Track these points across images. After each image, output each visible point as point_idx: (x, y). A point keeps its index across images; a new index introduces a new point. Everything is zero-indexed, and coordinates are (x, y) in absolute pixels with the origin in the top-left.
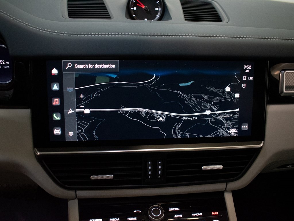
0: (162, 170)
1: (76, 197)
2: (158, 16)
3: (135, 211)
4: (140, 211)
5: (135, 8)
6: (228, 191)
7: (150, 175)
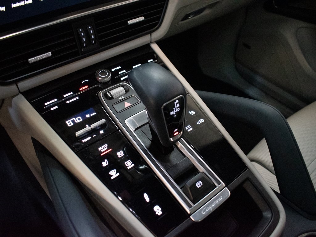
0: (94, 34)
1: (20, 93)
3: (83, 82)
4: (88, 80)
6: (154, 42)
7: (85, 42)
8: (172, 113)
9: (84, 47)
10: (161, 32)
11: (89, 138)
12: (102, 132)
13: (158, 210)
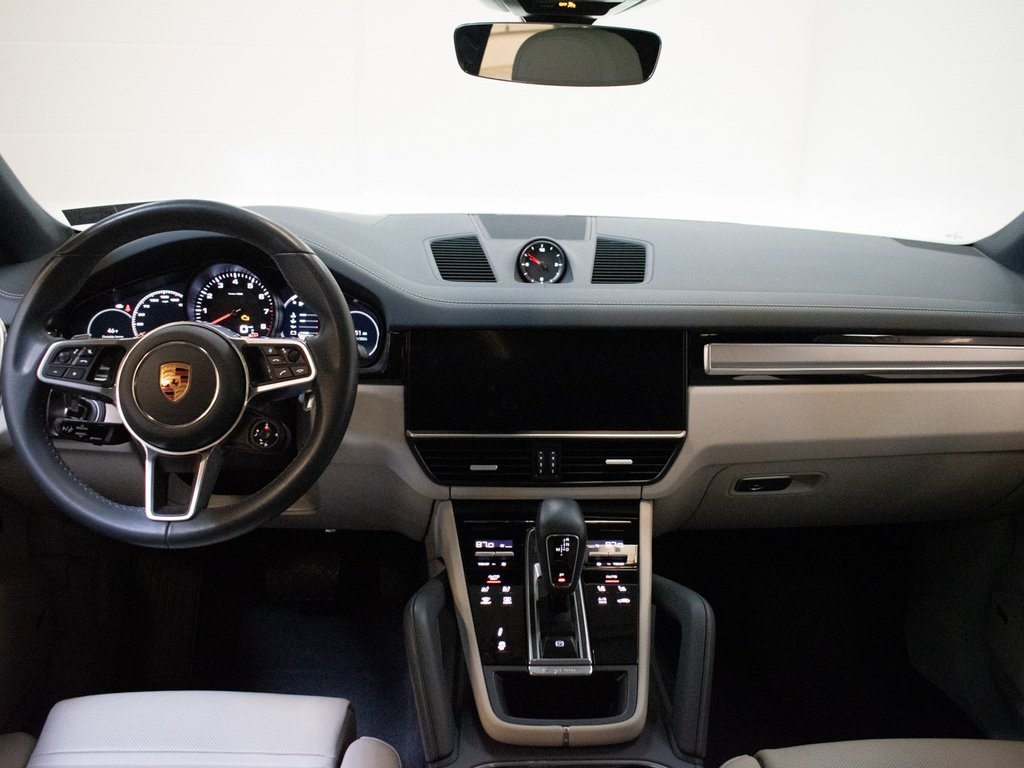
0: (556, 461)
1: (450, 499)
2: (558, 274)
5: (527, 264)
6: (647, 500)
7: (541, 461)
8: (558, 550)
9: (539, 474)
10: (651, 490)
11: (488, 564)
12: (504, 564)
13: (502, 646)
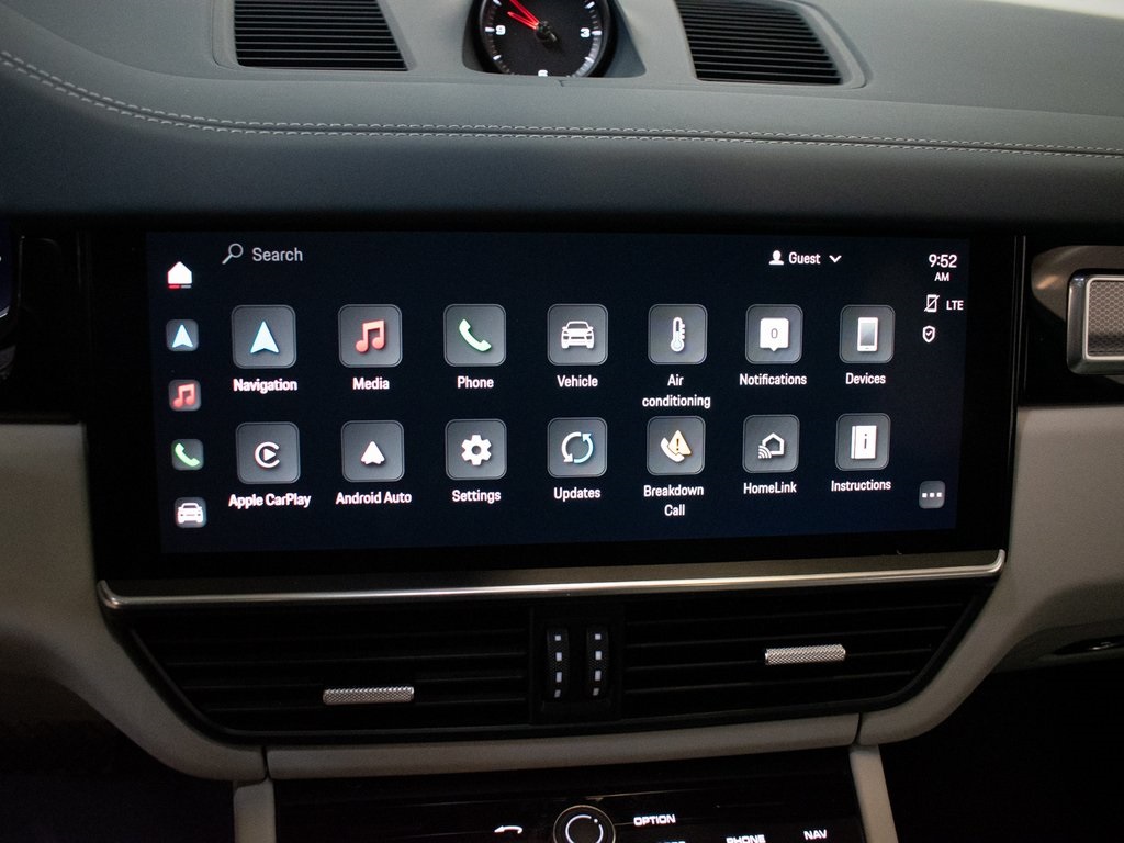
0: (609, 666)
1: (267, 775)
2: (590, 60)
3: (501, 829)
4: (520, 830)
5: (501, 30)
6: (867, 748)
